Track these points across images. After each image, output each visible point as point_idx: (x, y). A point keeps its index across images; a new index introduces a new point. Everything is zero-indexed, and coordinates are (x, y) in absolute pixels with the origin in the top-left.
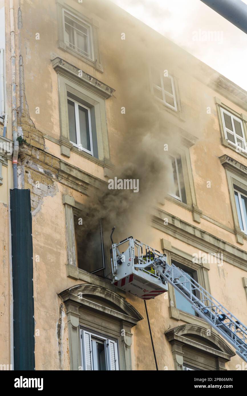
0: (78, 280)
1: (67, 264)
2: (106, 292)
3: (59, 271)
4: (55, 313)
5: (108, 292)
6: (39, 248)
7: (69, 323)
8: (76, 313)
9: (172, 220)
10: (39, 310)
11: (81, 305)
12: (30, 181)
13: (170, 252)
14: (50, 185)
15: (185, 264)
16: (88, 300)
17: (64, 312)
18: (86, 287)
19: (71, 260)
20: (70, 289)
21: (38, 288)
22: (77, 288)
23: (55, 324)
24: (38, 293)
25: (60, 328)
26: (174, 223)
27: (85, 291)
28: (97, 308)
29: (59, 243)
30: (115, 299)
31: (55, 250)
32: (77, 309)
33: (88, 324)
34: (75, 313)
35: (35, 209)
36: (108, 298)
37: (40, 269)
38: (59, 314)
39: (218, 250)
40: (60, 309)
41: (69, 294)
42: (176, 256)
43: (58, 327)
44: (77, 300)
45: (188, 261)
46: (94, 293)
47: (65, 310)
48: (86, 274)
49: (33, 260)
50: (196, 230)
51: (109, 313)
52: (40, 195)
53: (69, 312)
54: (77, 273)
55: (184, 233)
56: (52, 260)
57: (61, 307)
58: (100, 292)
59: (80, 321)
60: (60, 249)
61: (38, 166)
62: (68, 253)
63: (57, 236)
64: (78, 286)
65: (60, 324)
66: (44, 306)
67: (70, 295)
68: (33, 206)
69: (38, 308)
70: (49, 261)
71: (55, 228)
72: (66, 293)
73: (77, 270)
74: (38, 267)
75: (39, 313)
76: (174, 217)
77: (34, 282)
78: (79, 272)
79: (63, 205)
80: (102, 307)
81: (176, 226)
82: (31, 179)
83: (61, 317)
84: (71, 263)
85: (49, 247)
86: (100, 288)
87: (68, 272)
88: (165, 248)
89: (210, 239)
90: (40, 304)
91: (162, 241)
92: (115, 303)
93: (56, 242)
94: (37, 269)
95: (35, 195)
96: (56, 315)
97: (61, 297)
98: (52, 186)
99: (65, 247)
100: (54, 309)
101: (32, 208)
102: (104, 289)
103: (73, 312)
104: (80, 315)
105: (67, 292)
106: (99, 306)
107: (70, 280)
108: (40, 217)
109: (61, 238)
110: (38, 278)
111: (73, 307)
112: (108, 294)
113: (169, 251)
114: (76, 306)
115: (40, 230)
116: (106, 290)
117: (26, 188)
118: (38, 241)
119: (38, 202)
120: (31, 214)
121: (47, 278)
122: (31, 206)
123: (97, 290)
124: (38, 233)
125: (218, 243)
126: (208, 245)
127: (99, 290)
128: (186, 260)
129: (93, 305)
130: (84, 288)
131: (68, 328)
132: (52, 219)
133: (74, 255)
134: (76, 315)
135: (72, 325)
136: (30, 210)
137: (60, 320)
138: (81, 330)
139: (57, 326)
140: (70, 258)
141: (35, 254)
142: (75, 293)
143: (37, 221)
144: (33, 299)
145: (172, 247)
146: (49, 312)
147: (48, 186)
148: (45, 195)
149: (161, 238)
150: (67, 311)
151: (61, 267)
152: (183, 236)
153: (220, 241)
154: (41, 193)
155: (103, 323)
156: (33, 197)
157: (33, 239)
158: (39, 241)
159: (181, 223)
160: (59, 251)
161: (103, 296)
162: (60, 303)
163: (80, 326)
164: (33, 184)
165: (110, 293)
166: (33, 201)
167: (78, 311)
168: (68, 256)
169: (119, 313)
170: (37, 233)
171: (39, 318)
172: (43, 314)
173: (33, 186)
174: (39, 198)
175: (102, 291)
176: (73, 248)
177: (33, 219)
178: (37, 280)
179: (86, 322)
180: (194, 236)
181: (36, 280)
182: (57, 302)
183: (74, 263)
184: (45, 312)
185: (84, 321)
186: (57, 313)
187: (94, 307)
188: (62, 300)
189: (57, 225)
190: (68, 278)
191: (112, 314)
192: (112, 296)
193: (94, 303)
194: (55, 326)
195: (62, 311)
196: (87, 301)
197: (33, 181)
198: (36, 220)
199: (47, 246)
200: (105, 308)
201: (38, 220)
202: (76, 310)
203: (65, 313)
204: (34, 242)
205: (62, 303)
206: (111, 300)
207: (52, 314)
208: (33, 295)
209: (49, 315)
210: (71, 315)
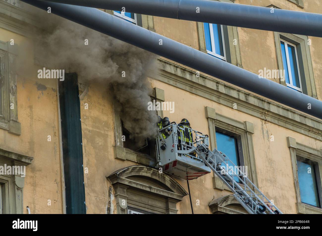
0: (125, 161)
1: (114, 146)
2: (152, 171)
3: (107, 153)
4: (105, 196)
5: (154, 172)
6: (88, 132)
7: (118, 206)
8: (124, 195)
9: (217, 85)
10: (90, 195)
11: (129, 187)
15: (229, 129)
17: (113, 194)
18: (134, 169)
19: (118, 141)
20: (118, 173)
21: (88, 174)
22: (124, 171)
23: (104, 207)
24: (88, 179)
25: (110, 211)
26: (218, 89)
27: (132, 173)
28: (144, 188)
29: (107, 124)
30: (160, 178)
31: (103, 132)
32: (125, 190)
33: (135, 204)
34: (123, 195)
35: (82, 92)
36: (154, 177)
37: (89, 154)
38: (108, 197)
39: (262, 111)
40: (109, 191)
41: (117, 177)
42: (220, 122)
43: (108, 210)
44: (125, 183)
45: (232, 127)
46: (141, 173)
47: (113, 193)
48: (133, 153)
49: (82, 145)
50: (240, 93)
51: (155, 192)
53: (117, 194)
54: (124, 153)
55: (228, 98)
56: (100, 144)
57: (110, 190)
58: (146, 172)
59: (128, 202)
60: (108, 131)
62: (115, 134)
63: (104, 118)
64: (126, 169)
65: (109, 207)
66: (94, 191)
68: (80, 90)
69: (88, 193)
70: (97, 145)
71: (103, 109)
72: (114, 177)
73: (124, 151)
74: (87, 152)
75: (89, 199)
76: (219, 82)
77: (84, 168)
78: (126, 152)
80: (149, 187)
81: (221, 91)
83: (110, 200)
84: (118, 144)
85: (97, 130)
86: (147, 168)
87: (116, 154)
88: (209, 116)
89: (254, 101)
90: (90, 189)
91: (206, 108)
92: (161, 181)
93: (103, 124)
94: (86, 154)
96: (106, 198)
97: (109, 180)
99: (112, 128)
100: (104, 193)
101: (79, 92)
102: (150, 168)
103: (121, 194)
104: (128, 196)
106: (146, 186)
107: (118, 162)
108: (88, 100)
109: (108, 119)
110: (88, 163)
111: (121, 189)
112: (155, 173)
113: (213, 119)
114: (124, 188)
115: (88, 114)
116: (152, 169)
118: (86, 125)
119: (85, 84)
120: (78, 98)
121: (96, 162)
122: (79, 89)
124: (86, 117)
125: (263, 104)
126: (252, 107)
127: (145, 170)
128: (230, 126)
129: (140, 186)
130: (132, 170)
131: (117, 210)
132: (99, 100)
133: (121, 136)
134: (124, 198)
135: (121, 207)
136: (78, 94)
137: (110, 203)
138: (129, 210)
139: (106, 209)
140: (117, 139)
141: (84, 139)
142: (123, 176)
144: (84, 185)
145: (217, 114)
146: (100, 196)
149: (206, 106)
150: (116, 194)
151: (109, 150)
152: (227, 100)
153: (265, 101)
155: (150, 201)
156: (80, 79)
157: (82, 124)
158: (88, 125)
159: (226, 87)
160: (106, 133)
161: (149, 175)
162: (109, 186)
163: (128, 206)
165: (156, 172)
166: (81, 84)
167: (126, 192)
168: (115, 136)
169: (165, 191)
170: (85, 117)
171: (90, 204)
172: (93, 198)
175: (148, 171)
179: (133, 203)
180: (239, 100)
181: (86, 166)
182: (106, 185)
183: (121, 144)
184: (95, 196)
185: (132, 202)
186: (106, 196)
187: (141, 188)
188: (110, 183)
190: (116, 159)
191: (158, 193)
193: (141, 183)
194: (104, 209)
195: (111, 194)
196: (135, 182)
199: (95, 130)
200: (151, 187)
202: (124, 192)
203: (114, 196)
204: (83, 126)
205: (111, 185)
206: (157, 178)
207: (101, 198)
208: (84, 181)
209: (99, 199)
210: (120, 197)
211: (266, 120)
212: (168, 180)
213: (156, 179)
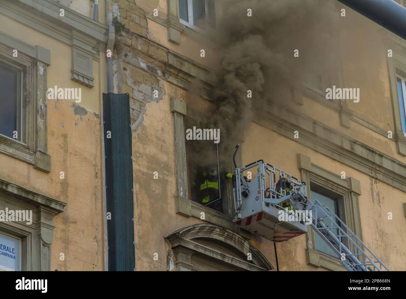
0: (190, 217)
1: (176, 196)
2: (226, 233)
3: (165, 205)
5: (228, 234)
6: (141, 175)
8: (188, 264)
9: (313, 126)
10: (141, 260)
11: (194, 253)
12: (130, 82)
13: (309, 173)
14: (154, 86)
15: (328, 187)
16: (203, 246)
18: (202, 228)
19: (181, 189)
20: (180, 233)
21: (140, 231)
22: (189, 231)
24: (140, 238)
26: (315, 131)
27: (200, 234)
28: (215, 256)
29: (166, 167)
30: (237, 243)
31: (161, 176)
32: (189, 257)
34: (186, 263)
35: (135, 121)
36: (229, 242)
37: (142, 205)
38: (166, 265)
39: (372, 166)
40: (168, 257)
41: (179, 238)
42: (317, 177)
44: (189, 246)
45: (333, 184)
46: (211, 235)
47: (173, 260)
48: (201, 208)
49: (133, 192)
50: (344, 139)
51: (230, 262)
52: (142, 101)
53: (178, 262)
54: (189, 207)
56: (157, 192)
57: (169, 255)
58: (218, 234)
60: (168, 175)
61: (140, 59)
62: (177, 180)
63: (164, 158)
64: (192, 227)
66: (147, 255)
67: (180, 240)
69: (139, 257)
70: (153, 193)
71: (162, 146)
72: (175, 237)
73: (189, 204)
74: (139, 202)
75: (141, 265)
76: (316, 122)
77: (135, 222)
78: (191, 206)
79: (171, 114)
80: (221, 254)
81: (318, 135)
82: (130, 79)
83: (168, 269)
84: (181, 194)
86: (219, 228)
87: (177, 207)
88: (302, 167)
89: (362, 152)
90: (142, 252)
91: (298, 156)
92: (237, 248)
93: (162, 165)
94: (138, 205)
95: (135, 100)
96: (163, 266)
97: (168, 242)
98: (157, 88)
99: (173, 172)
100: (160, 259)
101: (131, 120)
102: (223, 229)
103: (183, 262)
104: (192, 265)
105: (177, 236)
106: (217, 253)
107: (180, 218)
108: (143, 132)
109: (168, 160)
110: (140, 217)
111: (184, 255)
112: (229, 236)
113: (307, 171)
114: (187, 254)
115: (141, 151)
116: (226, 231)
117: (124, 92)
118: (139, 165)
119: (139, 110)
120: (130, 129)
121: (151, 216)
122: (131, 117)
123: (215, 231)
124: (140, 154)
125: (373, 156)
126: (359, 160)
127: (217, 231)
128: (330, 182)
129: (209, 253)
130: (199, 229)
132: (157, 133)
133: (186, 183)
136: (130, 123)
141: (135, 184)
142: (187, 237)
143: (139, 138)
144: (134, 245)
145: (313, 165)
147: (153, 87)
148: (149, 100)
149: (298, 153)
150: (177, 261)
151: (169, 201)
153: (376, 153)
154: (143, 98)
156: (133, 104)
157: (134, 164)
158: (141, 166)
159: (325, 130)
160: (166, 178)
161: (222, 239)
162: (167, 250)
164: (133, 86)
165: (231, 236)
166: (133, 110)
167: (190, 260)
168: (177, 184)
170: (138, 155)
172: (146, 265)
173: (133, 89)
174: (140, 105)
175: (221, 233)
176: (184, 173)
177: (134, 135)
178: (139, 219)
180: (342, 148)
181: (137, 220)
182: (164, 248)
183: (186, 194)
184: (148, 262)
186: (163, 263)
187: (211, 255)
188: (169, 245)
189: (164, 141)
190: (178, 215)
191: (234, 263)
192: (233, 239)
193: (211, 249)
195: (170, 261)
197: (132, 82)
198: (137, 137)
199: (150, 172)
200: (225, 256)
201: (139, 136)
202: (188, 259)
203: (173, 264)
204: (135, 167)
205: (170, 249)
207: (157, 266)
208: (133, 241)
209: (154, 266)
210: (181, 266)
211: (376, 179)
212: (248, 248)
213: (232, 244)
